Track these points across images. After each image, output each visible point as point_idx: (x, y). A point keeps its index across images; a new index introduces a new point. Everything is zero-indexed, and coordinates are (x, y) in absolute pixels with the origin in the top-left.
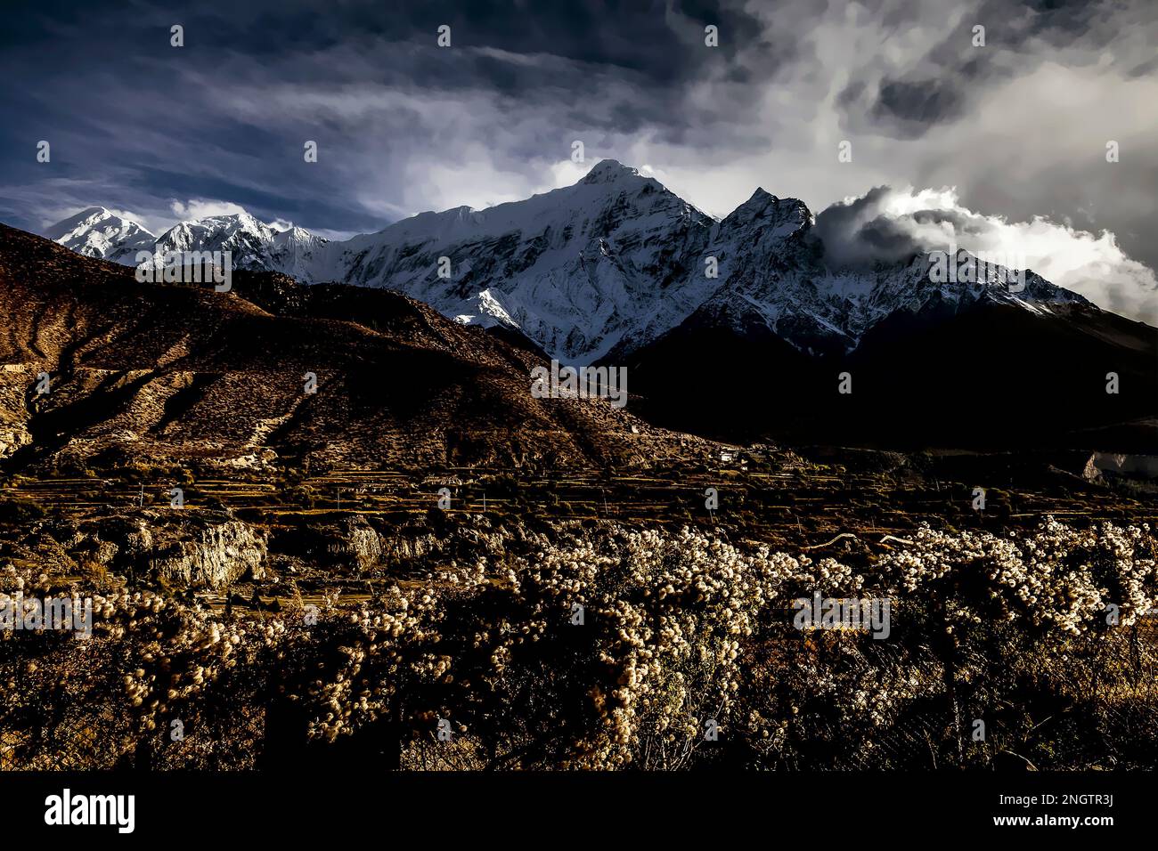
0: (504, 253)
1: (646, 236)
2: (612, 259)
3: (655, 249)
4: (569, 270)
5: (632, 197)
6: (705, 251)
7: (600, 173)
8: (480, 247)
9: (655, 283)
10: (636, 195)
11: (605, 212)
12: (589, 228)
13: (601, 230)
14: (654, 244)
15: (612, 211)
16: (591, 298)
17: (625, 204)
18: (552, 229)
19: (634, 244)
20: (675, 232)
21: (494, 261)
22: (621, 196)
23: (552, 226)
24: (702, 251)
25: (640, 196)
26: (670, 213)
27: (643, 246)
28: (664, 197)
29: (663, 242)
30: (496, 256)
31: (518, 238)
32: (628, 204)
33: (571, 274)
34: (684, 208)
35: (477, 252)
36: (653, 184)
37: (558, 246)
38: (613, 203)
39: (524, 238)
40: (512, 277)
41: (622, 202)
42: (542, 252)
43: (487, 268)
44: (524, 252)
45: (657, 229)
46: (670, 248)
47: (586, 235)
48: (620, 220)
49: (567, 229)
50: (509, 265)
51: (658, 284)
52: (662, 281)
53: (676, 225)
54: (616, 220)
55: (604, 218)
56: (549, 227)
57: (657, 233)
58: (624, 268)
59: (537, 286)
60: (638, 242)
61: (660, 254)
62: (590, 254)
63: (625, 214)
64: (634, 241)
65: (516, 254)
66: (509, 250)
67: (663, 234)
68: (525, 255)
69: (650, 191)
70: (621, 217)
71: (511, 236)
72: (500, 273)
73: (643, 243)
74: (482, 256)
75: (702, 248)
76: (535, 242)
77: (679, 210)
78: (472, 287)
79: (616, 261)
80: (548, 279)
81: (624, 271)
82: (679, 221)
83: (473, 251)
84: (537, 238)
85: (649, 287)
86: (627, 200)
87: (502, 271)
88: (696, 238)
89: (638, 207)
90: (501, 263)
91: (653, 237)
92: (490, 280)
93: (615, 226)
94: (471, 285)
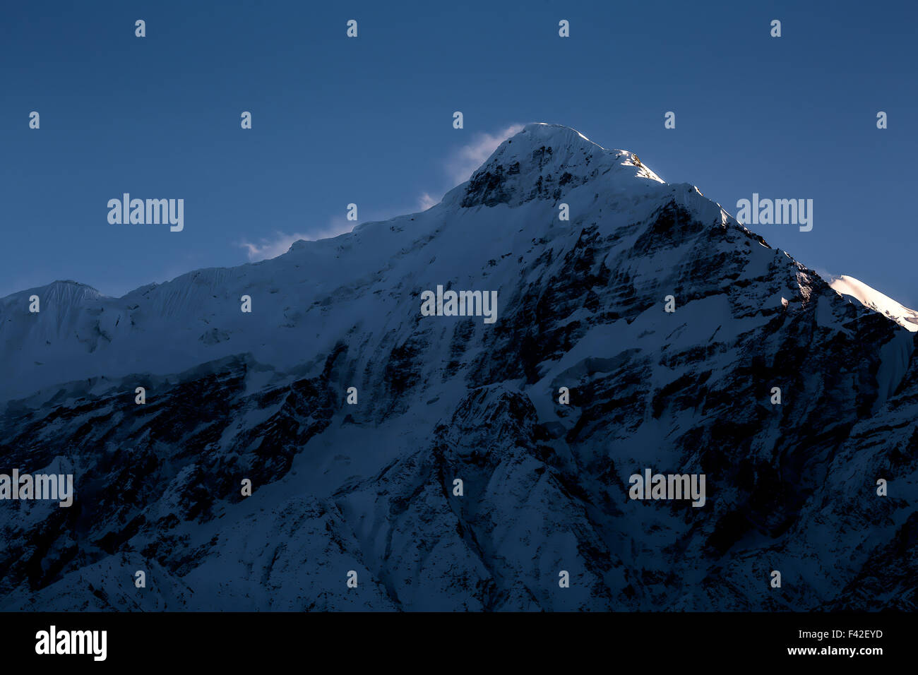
0: (186, 436)
1: (662, 377)
2: (544, 454)
3: (688, 420)
4: (395, 489)
5: (616, 249)
6: (858, 428)
7: (515, 169)
8: (108, 418)
9: (688, 537)
10: (629, 242)
11: (528, 298)
12: (473, 352)
13: (511, 358)
14: (686, 403)
15: (550, 291)
16: (465, 586)
17: (594, 271)
18: (351, 354)
19: (620, 403)
20: (758, 362)
21: (153, 463)
22: (580, 244)
23: (353, 343)
24: (849, 426)
25: (643, 246)
26: (742, 300)
27: (650, 410)
28: (724, 247)
29: (717, 399)
30: (162, 447)
31: (237, 385)
32: (603, 268)
33: (400, 505)
34: (791, 284)
35: (96, 434)
36: (685, 201)
37: (370, 412)
38: (555, 269)
39: (255, 384)
40: (208, 517)
41: (584, 264)
42: (313, 430)
43: (128, 486)
44: (253, 434)
45: (697, 354)
46: (744, 417)
47: (462, 373)
48: (576, 324)
49: (398, 353)
50: (199, 476)
51: (698, 541)
52: (709, 529)
53: (762, 339)
54: (563, 323)
55: (524, 318)
56: (341, 348)
57: (702, 367)
58: (585, 485)
59: (282, 547)
60: (634, 398)
61: (705, 437)
62: (471, 437)
63: (593, 304)
64: (616, 397)
65: (229, 437)
66: (203, 426)
67: (720, 369)
68: (258, 441)
69: (677, 227)
70: (580, 315)
71: (212, 378)
72: (168, 503)
73: (649, 399)
74: (112, 447)
75: (848, 419)
76: (291, 400)
77: (773, 291)
78: (74, 550)
79: (559, 463)
80: (320, 523)
81: (582, 494)
82: (770, 328)
83: (85, 428)
84: (301, 385)
85: (666, 550)
86: (598, 259)
87: (176, 498)
88: (831, 381)
89: (637, 283)
90: (177, 471)
91: (685, 380)
92: (132, 530)
93: (559, 343)
94: (69, 543)
